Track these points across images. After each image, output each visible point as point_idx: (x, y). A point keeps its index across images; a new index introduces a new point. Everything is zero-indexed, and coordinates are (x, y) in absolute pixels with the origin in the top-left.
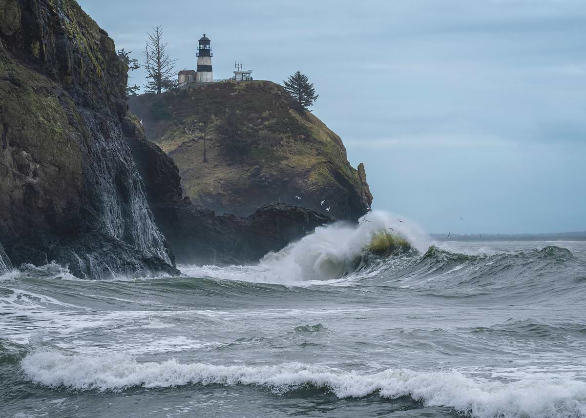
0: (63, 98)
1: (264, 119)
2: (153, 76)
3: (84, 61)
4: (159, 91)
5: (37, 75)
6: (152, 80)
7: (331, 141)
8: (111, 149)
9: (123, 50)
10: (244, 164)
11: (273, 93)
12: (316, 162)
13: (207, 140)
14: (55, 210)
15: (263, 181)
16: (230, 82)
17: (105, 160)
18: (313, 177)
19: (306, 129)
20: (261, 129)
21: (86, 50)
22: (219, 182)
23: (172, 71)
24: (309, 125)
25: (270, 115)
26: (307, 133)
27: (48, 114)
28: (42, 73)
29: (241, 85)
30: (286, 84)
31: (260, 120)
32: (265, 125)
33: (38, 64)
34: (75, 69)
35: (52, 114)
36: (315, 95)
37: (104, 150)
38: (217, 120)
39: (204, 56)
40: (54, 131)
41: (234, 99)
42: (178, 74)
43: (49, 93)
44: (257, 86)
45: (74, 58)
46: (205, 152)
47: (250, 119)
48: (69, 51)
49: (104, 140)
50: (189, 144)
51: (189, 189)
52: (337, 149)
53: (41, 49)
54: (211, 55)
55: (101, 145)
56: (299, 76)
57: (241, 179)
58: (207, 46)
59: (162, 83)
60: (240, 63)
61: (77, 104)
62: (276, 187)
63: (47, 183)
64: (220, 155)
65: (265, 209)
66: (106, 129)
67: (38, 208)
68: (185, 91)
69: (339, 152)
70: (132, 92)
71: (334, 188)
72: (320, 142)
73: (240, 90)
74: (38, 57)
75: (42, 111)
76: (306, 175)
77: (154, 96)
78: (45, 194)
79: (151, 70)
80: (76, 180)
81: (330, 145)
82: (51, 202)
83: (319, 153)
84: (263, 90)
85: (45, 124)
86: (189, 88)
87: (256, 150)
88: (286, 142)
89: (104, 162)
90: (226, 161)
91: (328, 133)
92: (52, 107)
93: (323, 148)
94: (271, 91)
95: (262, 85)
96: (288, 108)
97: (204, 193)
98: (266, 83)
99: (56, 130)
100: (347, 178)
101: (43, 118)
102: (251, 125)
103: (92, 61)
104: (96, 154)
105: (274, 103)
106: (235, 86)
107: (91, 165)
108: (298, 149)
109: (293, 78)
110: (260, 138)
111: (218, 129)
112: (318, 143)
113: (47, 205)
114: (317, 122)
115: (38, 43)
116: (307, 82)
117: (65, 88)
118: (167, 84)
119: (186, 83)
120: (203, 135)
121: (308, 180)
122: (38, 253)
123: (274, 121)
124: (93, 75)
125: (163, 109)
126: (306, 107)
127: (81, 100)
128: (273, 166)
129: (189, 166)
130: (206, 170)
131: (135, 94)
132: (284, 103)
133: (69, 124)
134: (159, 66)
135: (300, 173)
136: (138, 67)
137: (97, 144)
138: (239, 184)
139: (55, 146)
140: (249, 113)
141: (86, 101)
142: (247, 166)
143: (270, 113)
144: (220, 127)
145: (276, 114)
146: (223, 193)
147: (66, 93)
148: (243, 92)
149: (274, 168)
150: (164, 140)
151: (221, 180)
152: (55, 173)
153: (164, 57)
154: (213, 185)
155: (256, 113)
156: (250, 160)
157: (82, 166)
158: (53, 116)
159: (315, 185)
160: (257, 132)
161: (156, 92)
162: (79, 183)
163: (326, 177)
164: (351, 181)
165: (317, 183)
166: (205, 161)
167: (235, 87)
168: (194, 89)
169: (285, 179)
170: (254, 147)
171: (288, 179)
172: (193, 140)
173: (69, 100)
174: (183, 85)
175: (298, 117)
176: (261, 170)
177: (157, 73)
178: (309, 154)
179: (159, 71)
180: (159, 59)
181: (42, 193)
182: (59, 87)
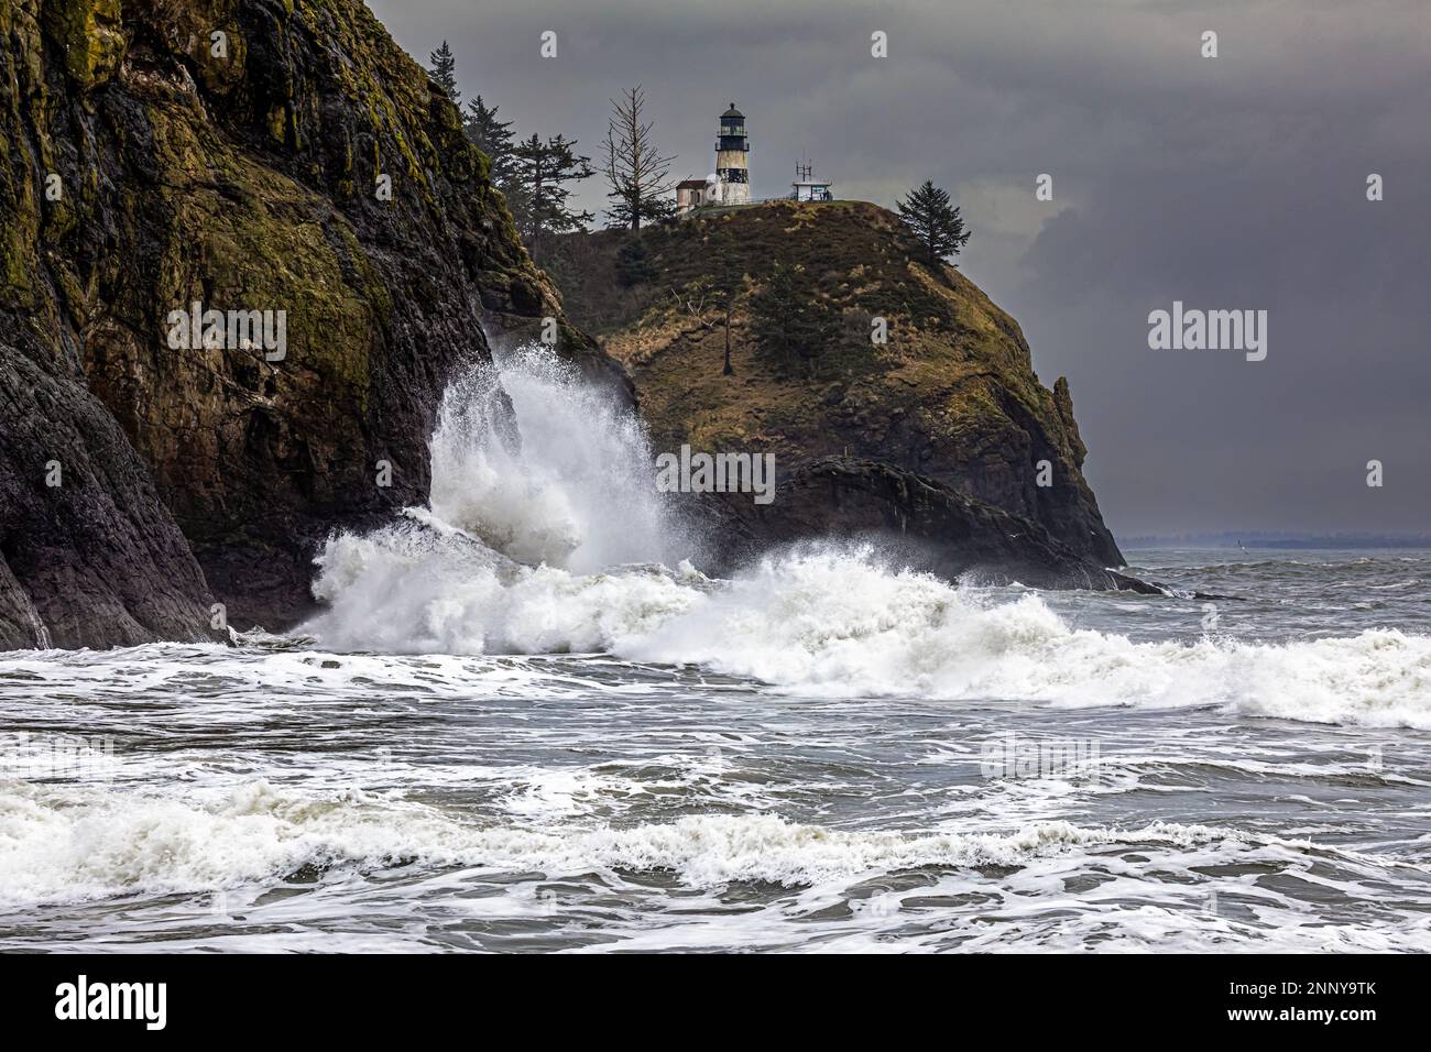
0: (332, 227)
1: (854, 283)
2: (623, 193)
3: (381, 149)
4: (636, 224)
5: (279, 179)
6: (621, 199)
7: (996, 329)
8: (438, 335)
9: (559, 138)
10: (810, 379)
11: (876, 227)
12: (963, 373)
13: (732, 327)
14: (312, 465)
15: (850, 415)
16: (783, 206)
17: (424, 359)
18: (956, 407)
19: (943, 304)
20: (846, 304)
21: (388, 124)
22: (756, 417)
23: (663, 182)
24: (949, 295)
25: (867, 273)
26: (946, 313)
27: (298, 260)
28: (289, 174)
29: (808, 209)
30: (903, 208)
31: (846, 285)
32: (856, 296)
33: (281, 155)
34: (362, 166)
35: (307, 261)
36: (963, 233)
37: (421, 337)
38: (754, 284)
39: (732, 150)
40: (310, 297)
41: (791, 240)
42: (678, 188)
43: (302, 216)
44: (841, 212)
45: (360, 142)
46: (728, 351)
47: (824, 284)
48: (349, 127)
49: (421, 316)
50: (695, 336)
51: (694, 430)
52: (1009, 346)
53: (288, 124)
54: (745, 148)
55: (414, 327)
56: (930, 191)
57: (804, 410)
58: (738, 128)
59: (642, 206)
60: (807, 165)
61: (364, 240)
62: (876, 426)
63: (295, 407)
64: (760, 359)
65: (815, 470)
66: (428, 293)
67: (277, 459)
68: (689, 224)
69: (1013, 353)
70: (578, 226)
71: (1001, 429)
72: (973, 332)
73: (804, 221)
74: (282, 141)
75: (286, 254)
76: (940, 401)
77: (624, 234)
78: (292, 431)
79: (619, 180)
80: (357, 402)
81: (993, 339)
82: (303, 446)
83: (970, 356)
84: (854, 222)
85: (291, 282)
86: (698, 218)
87: (836, 348)
88: (900, 331)
89: (422, 364)
90: (771, 371)
91: (990, 313)
92: (307, 247)
93: (979, 345)
94: (872, 224)
95: (852, 211)
96: (907, 259)
97: (726, 440)
98: (859, 206)
99: (316, 294)
100: (1029, 409)
101: (289, 268)
102: (826, 296)
103: (399, 147)
104: (404, 345)
105: (876, 249)
106: (794, 212)
107: (392, 369)
108: (924, 346)
109: (918, 196)
110: (843, 323)
111: (756, 304)
112: (968, 334)
113: (296, 453)
114: (968, 289)
115: (283, 111)
116: (947, 205)
117: (339, 207)
118: (651, 209)
119: (692, 208)
120: (725, 315)
121: (946, 413)
122: (276, 555)
123: (876, 286)
124: (401, 179)
125: (643, 262)
126: (945, 258)
127: (373, 231)
128: (871, 383)
129: (695, 381)
130: (730, 391)
131: (584, 230)
132: (898, 250)
133: (345, 281)
134: (637, 171)
135: (929, 397)
136: (592, 173)
137: (405, 325)
138: (800, 420)
139: (313, 329)
140: (822, 270)
141: (383, 233)
142: (815, 381)
143: (866, 272)
144: (760, 299)
145: (880, 272)
146: (766, 439)
147: (340, 216)
148: (811, 226)
149: (874, 386)
150: (642, 325)
151: (761, 411)
152: (313, 386)
153: (647, 152)
154: (744, 423)
155: (837, 270)
156: (823, 369)
157: (371, 370)
158: (310, 266)
159: (961, 423)
160: (840, 309)
161: (630, 226)
162: (364, 408)
163: (984, 407)
164: (1036, 416)
165: (963, 418)
166: (728, 370)
167: (795, 216)
168: (709, 220)
169: (896, 411)
170: (831, 343)
171: (902, 410)
172: (704, 327)
173: (346, 231)
174: (685, 210)
175: (927, 279)
176: (846, 390)
177: (630, 186)
178: (948, 357)
179: (636, 182)
180: (636, 158)
181: (285, 427)
182: (325, 205)
